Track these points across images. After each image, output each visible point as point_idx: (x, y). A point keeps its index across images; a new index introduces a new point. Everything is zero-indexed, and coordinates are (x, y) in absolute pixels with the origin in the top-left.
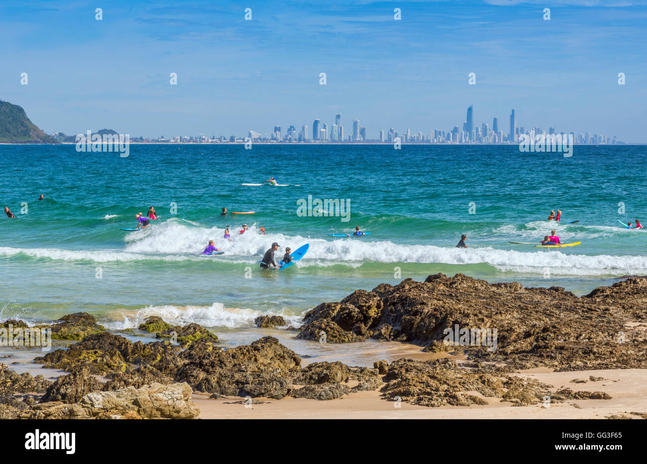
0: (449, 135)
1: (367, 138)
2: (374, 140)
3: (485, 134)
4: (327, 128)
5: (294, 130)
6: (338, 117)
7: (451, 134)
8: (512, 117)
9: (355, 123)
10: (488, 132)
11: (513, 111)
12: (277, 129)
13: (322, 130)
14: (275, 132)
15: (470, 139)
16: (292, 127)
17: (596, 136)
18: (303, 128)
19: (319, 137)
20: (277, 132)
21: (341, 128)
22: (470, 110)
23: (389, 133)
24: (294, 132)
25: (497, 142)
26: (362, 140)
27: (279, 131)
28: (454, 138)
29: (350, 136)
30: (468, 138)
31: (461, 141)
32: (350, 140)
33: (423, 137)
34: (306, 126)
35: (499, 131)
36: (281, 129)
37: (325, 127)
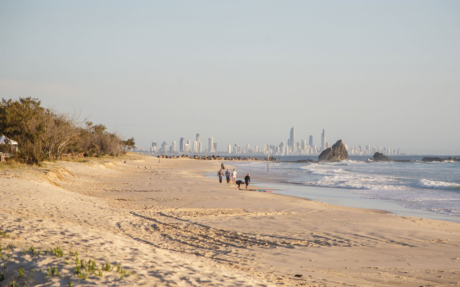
0: (277, 148)
1: (218, 151)
2: (223, 152)
3: (303, 147)
4: (190, 143)
5: (166, 145)
6: (198, 135)
7: (279, 147)
8: (323, 134)
9: (210, 140)
10: (306, 146)
11: (324, 131)
12: (154, 144)
13: (186, 145)
14: (153, 146)
15: (293, 151)
16: (164, 143)
17: (385, 148)
18: (173, 144)
19: (184, 150)
20: (154, 147)
21: (200, 143)
22: (292, 130)
23: (234, 147)
24: (167, 146)
25: (312, 153)
26: (215, 152)
27: (156, 145)
28: (281, 150)
29: (206, 149)
30: (291, 150)
31: (286, 153)
32: (206, 152)
33: (259, 149)
34: (175, 142)
35: (313, 144)
36: (157, 144)
37: (188, 143)
